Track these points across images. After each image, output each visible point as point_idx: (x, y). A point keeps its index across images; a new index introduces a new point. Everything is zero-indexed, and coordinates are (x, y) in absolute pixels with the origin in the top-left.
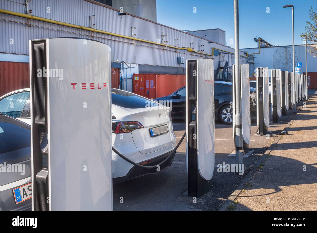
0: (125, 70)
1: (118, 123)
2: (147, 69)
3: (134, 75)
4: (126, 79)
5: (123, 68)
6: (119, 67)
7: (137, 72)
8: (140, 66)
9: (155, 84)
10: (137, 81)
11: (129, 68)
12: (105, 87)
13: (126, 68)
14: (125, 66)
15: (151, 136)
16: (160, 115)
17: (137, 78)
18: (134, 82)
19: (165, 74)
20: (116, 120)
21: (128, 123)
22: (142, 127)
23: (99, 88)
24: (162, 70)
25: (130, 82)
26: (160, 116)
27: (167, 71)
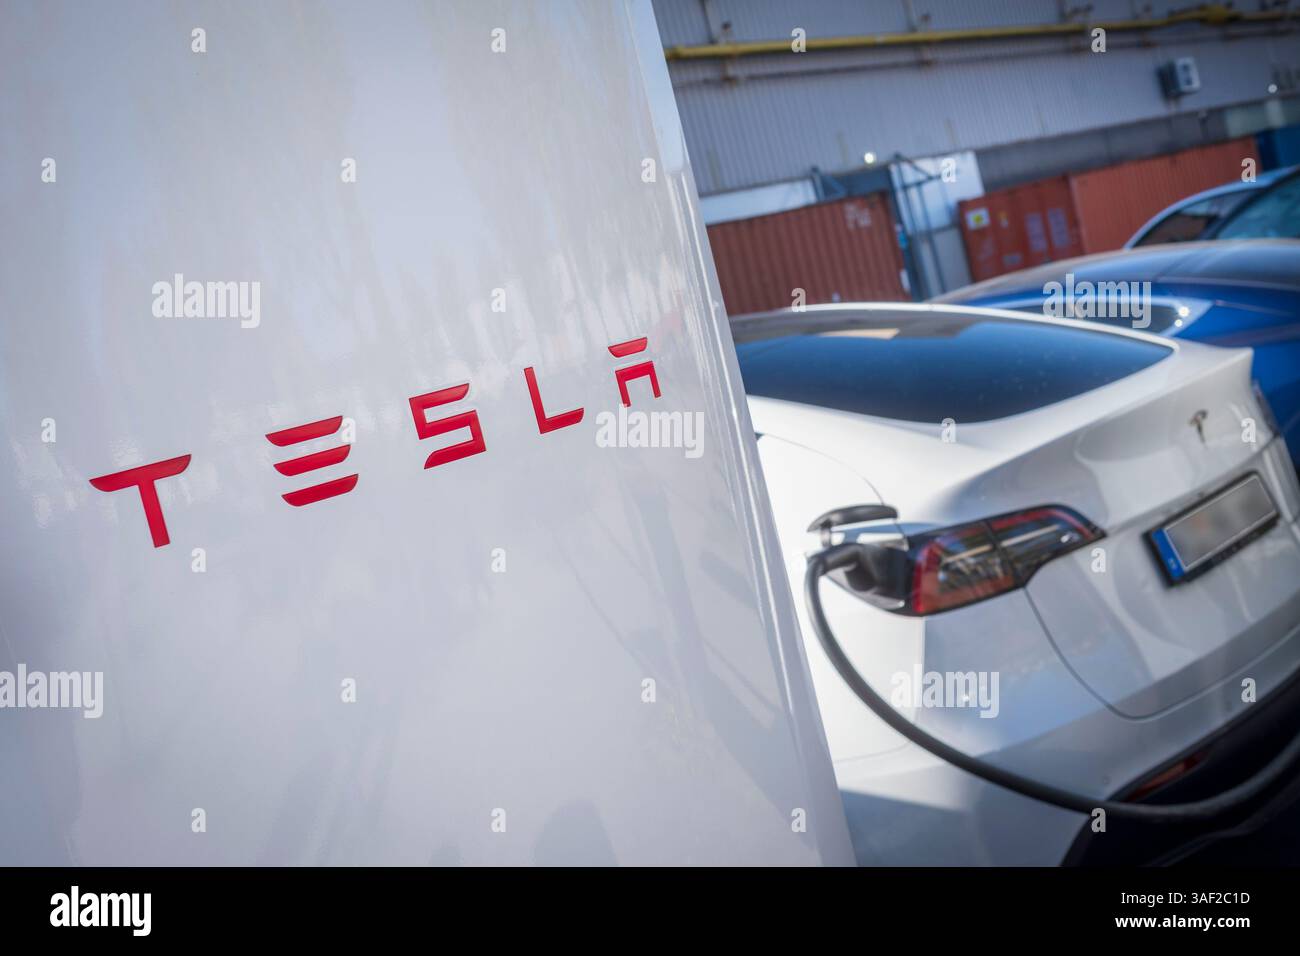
0: (913, 193)
1: (918, 540)
2: (1018, 165)
3: (963, 206)
4: (929, 235)
5: (905, 187)
6: (881, 185)
7: (974, 188)
8: (983, 155)
9: (1074, 222)
10: (981, 232)
11: (930, 178)
12: (639, 386)
13: (919, 184)
14: (910, 176)
15: (1171, 577)
16: (1199, 420)
17: (978, 218)
18: (969, 240)
19: (1113, 162)
20: (898, 528)
21: (989, 531)
22: (1091, 534)
23: (547, 425)
24: (1097, 149)
25: (949, 246)
26: (1200, 429)
27: (1120, 145)
